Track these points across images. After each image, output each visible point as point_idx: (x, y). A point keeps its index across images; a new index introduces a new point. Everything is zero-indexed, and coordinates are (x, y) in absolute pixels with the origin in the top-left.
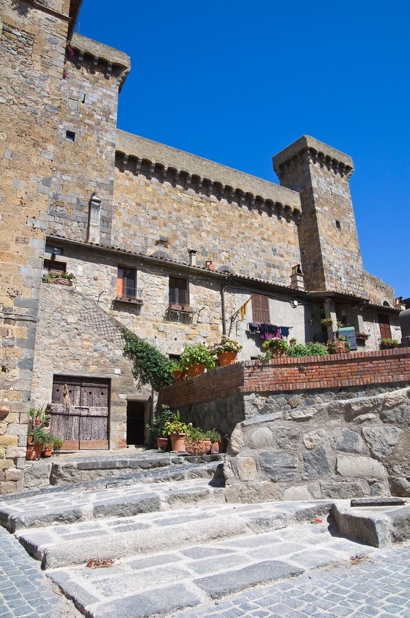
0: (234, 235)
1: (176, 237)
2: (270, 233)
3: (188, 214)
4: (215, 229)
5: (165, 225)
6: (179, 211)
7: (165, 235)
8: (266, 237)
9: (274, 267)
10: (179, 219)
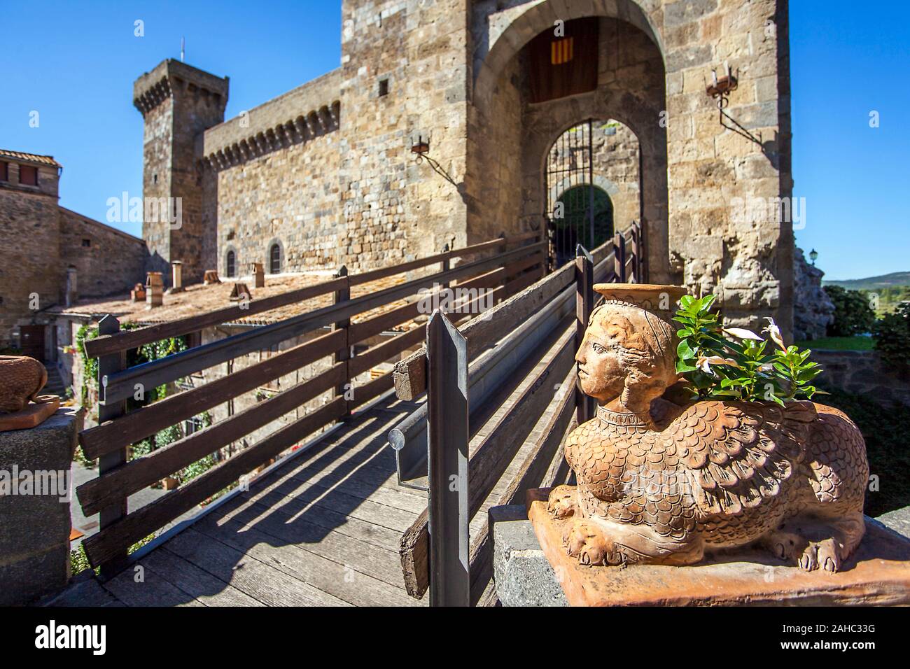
0: (284, 191)
1: (239, 224)
2: (323, 161)
3: (248, 190)
4: (269, 195)
5: (233, 214)
6: (241, 191)
7: (232, 226)
8: (318, 172)
9: (324, 214)
10: (243, 200)
